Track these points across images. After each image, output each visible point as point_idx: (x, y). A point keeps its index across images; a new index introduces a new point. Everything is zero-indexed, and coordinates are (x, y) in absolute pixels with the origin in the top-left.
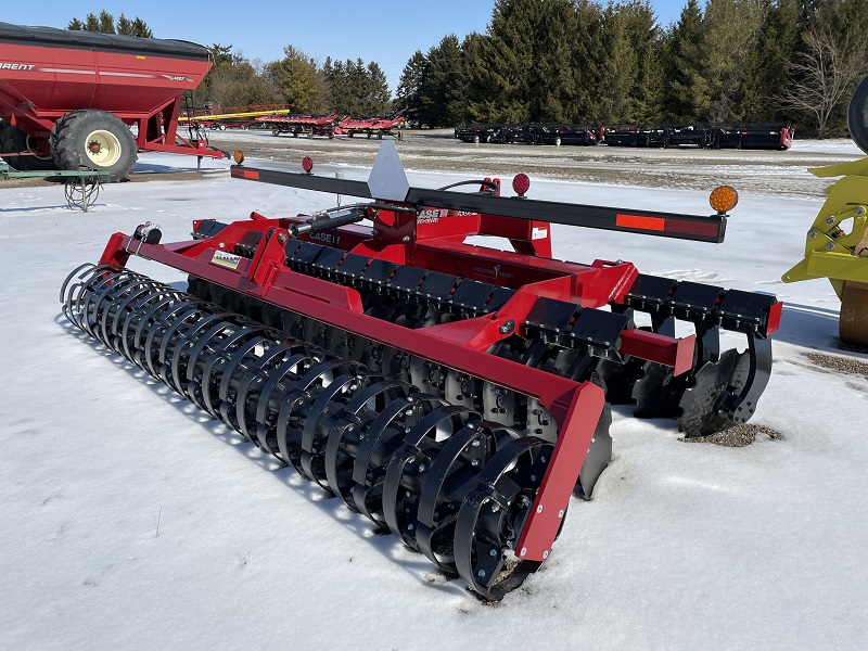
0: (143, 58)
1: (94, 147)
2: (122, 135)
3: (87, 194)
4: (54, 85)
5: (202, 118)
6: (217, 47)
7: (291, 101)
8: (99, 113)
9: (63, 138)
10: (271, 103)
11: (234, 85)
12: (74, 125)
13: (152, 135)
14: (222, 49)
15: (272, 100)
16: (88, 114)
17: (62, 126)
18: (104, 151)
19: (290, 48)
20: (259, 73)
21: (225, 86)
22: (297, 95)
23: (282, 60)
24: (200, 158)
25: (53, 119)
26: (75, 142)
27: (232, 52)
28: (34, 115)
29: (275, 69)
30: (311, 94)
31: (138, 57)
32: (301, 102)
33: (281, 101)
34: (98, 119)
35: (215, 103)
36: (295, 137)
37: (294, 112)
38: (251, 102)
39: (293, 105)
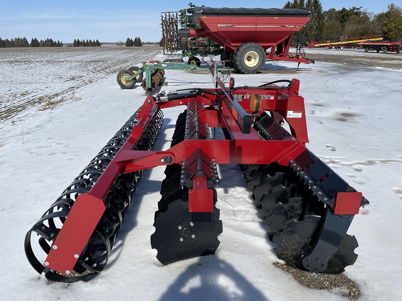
0: (277, 18)
1: (249, 59)
2: (260, 53)
3: (225, 78)
4: (238, 32)
5: (334, 44)
6: (354, 8)
7: (386, 33)
8: (253, 44)
9: (237, 54)
10: (374, 35)
11: (355, 27)
12: (241, 49)
13: (280, 53)
14: (357, 9)
15: (374, 33)
16: (248, 44)
17: (238, 50)
18: (253, 60)
19: (392, 5)
20: (371, 20)
21: (351, 27)
22: (390, 30)
23: (385, 12)
24: (299, 63)
25: (236, 47)
26: (241, 56)
27: (362, 10)
28: (230, 45)
29: (381, 17)
30: (398, 29)
31: (275, 18)
32: (391, 33)
33: (379, 34)
34: (251, 46)
35: (345, 36)
36: (377, 52)
37: (385, 39)
38: (362, 35)
39: (386, 35)
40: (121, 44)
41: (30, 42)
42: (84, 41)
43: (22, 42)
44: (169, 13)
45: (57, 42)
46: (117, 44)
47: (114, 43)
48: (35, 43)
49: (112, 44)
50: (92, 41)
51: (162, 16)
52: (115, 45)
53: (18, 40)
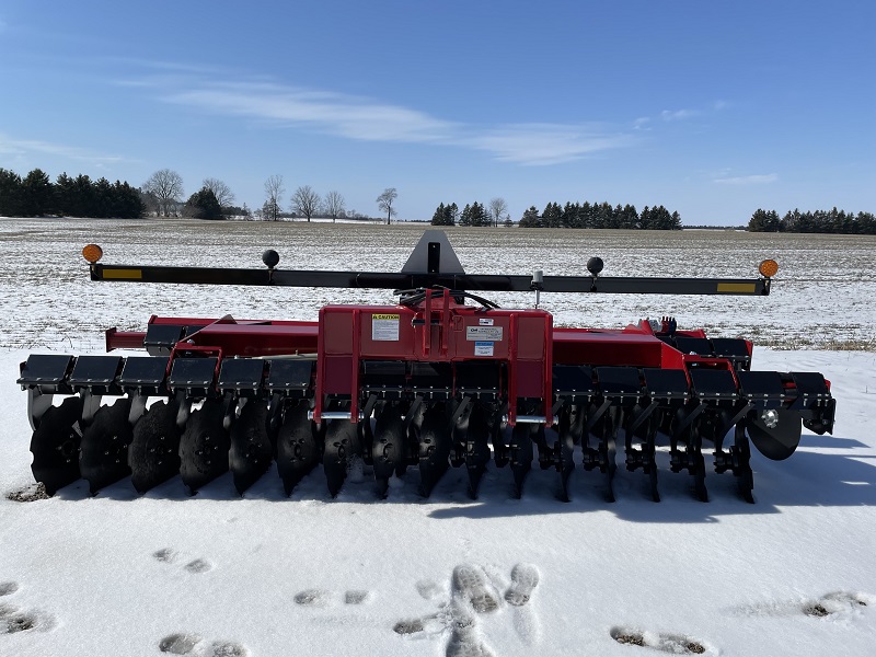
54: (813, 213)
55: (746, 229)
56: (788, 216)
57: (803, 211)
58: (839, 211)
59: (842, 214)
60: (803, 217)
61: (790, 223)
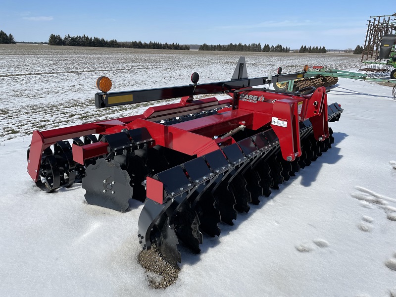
40: (350, 51)
41: (262, 47)
42: (310, 48)
43: (256, 48)
44: (380, 17)
45: (285, 48)
46: (346, 51)
47: (342, 51)
48: (267, 49)
49: (340, 51)
50: (319, 48)
51: (370, 21)
52: (343, 52)
53: (253, 45)
54: (76, 37)
55: (48, 44)
56: (66, 38)
57: (71, 36)
58: (86, 36)
59: (87, 38)
60: (72, 39)
61: (67, 42)
